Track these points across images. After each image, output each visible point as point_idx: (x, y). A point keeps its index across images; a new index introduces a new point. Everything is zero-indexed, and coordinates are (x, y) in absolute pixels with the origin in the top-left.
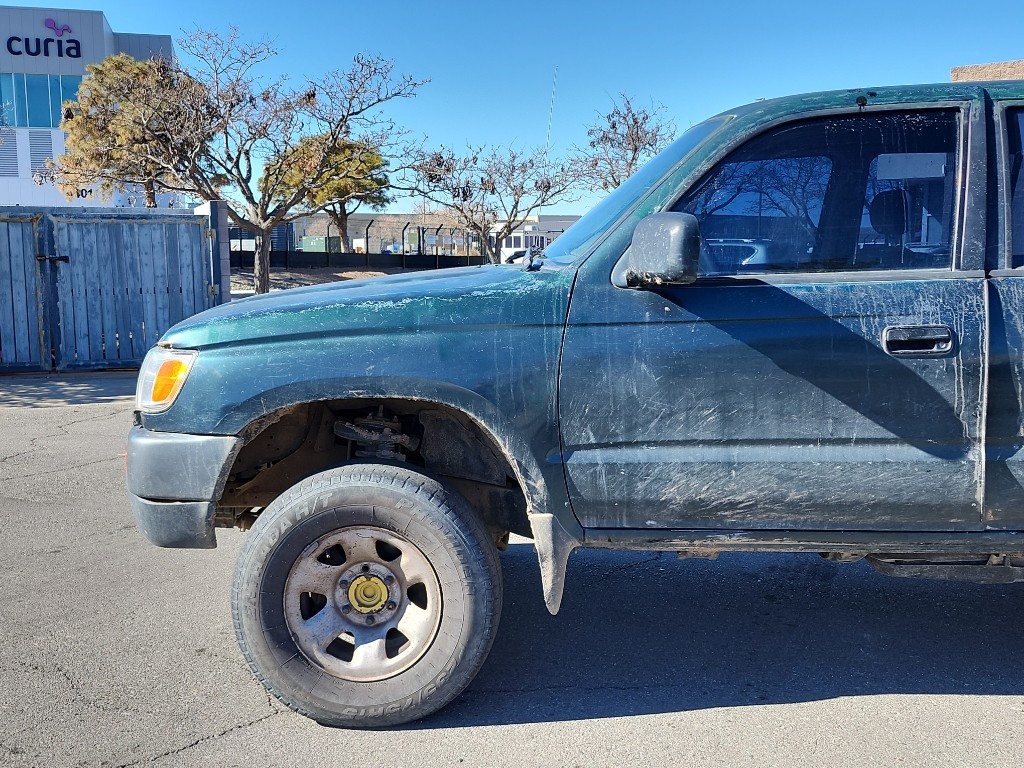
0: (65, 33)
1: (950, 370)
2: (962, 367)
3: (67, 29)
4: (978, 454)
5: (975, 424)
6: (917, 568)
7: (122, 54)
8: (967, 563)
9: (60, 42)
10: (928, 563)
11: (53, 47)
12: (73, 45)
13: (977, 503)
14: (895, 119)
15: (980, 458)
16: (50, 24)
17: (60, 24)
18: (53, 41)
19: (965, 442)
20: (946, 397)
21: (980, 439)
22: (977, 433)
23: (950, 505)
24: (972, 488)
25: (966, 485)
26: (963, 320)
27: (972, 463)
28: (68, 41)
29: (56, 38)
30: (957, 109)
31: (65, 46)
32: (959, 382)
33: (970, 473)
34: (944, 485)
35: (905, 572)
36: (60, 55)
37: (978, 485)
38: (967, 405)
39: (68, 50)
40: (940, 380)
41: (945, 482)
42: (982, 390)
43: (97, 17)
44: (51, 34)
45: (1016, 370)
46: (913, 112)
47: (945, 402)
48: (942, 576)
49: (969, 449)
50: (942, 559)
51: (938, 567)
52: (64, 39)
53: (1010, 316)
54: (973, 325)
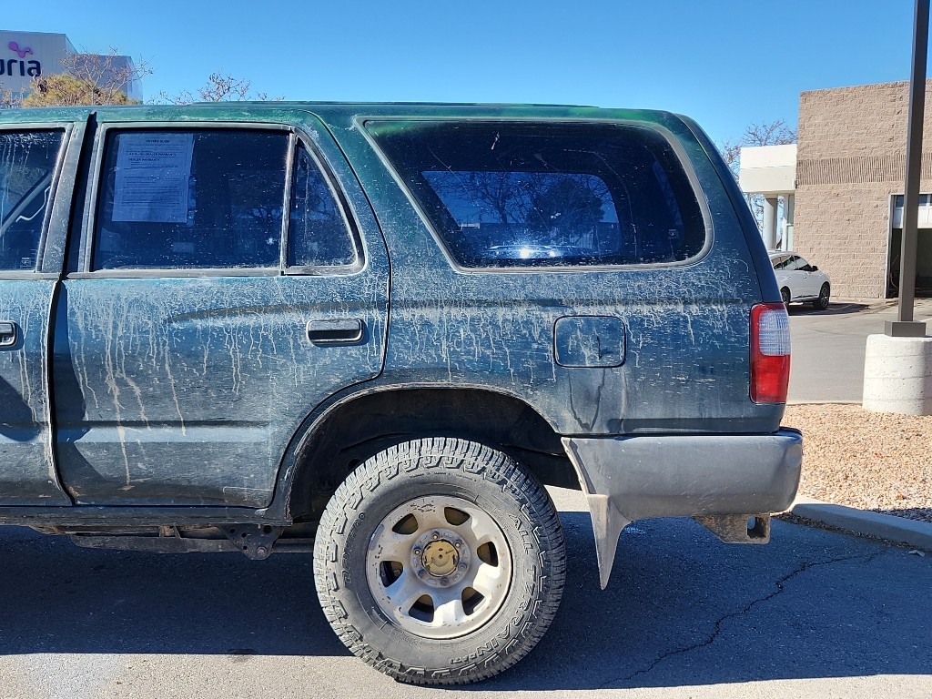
0: (27, 55)
1: (15, 360)
2: (25, 359)
3: (29, 51)
4: (46, 437)
5: (41, 410)
6: (99, 540)
7: (64, 74)
8: (144, 535)
9: (22, 63)
10: (107, 535)
11: (16, 67)
12: (34, 65)
13: (51, 480)
14: (10, 137)
15: (48, 440)
16: (13, 46)
17: (23, 46)
18: (16, 61)
19: (35, 425)
20: (14, 385)
21: (47, 422)
22: (44, 418)
23: (30, 483)
24: (44, 467)
25: (39, 464)
26: (28, 316)
27: (41, 445)
28: (30, 62)
29: (19, 59)
30: (63, 130)
31: (27, 66)
32: (23, 372)
33: (41, 452)
34: (19, 464)
35: (91, 543)
36: (22, 74)
37: (49, 464)
38: (33, 393)
39: (30, 70)
40: (7, 370)
41: (20, 462)
42: (44, 380)
43: (59, 40)
44: (14, 55)
45: (77, 362)
46: (26, 131)
47: (13, 390)
48: (123, 547)
49: (40, 432)
50: (121, 531)
51: (118, 538)
52: (25, 60)
53: (73, 313)
54: (36, 322)
